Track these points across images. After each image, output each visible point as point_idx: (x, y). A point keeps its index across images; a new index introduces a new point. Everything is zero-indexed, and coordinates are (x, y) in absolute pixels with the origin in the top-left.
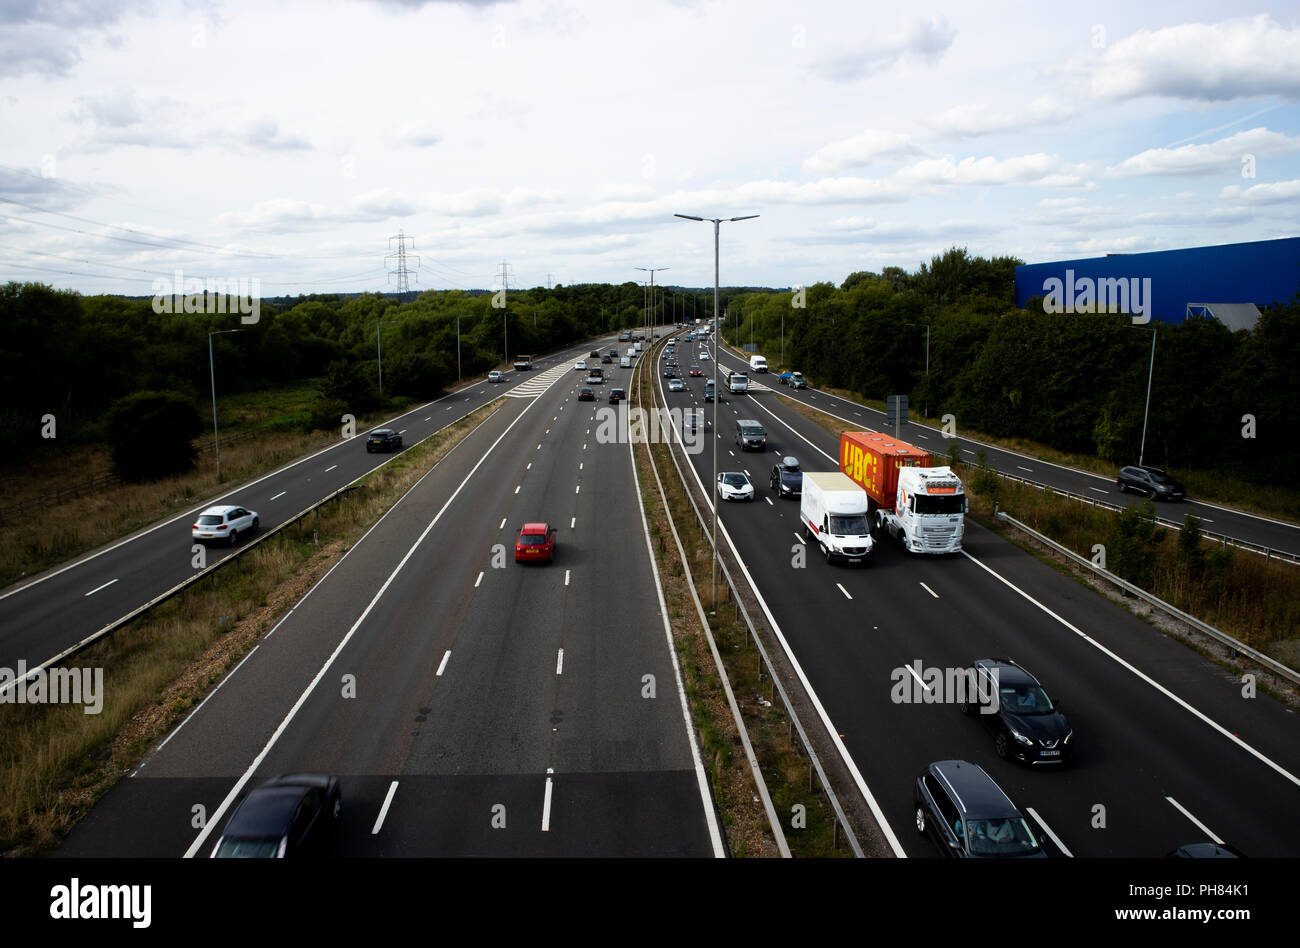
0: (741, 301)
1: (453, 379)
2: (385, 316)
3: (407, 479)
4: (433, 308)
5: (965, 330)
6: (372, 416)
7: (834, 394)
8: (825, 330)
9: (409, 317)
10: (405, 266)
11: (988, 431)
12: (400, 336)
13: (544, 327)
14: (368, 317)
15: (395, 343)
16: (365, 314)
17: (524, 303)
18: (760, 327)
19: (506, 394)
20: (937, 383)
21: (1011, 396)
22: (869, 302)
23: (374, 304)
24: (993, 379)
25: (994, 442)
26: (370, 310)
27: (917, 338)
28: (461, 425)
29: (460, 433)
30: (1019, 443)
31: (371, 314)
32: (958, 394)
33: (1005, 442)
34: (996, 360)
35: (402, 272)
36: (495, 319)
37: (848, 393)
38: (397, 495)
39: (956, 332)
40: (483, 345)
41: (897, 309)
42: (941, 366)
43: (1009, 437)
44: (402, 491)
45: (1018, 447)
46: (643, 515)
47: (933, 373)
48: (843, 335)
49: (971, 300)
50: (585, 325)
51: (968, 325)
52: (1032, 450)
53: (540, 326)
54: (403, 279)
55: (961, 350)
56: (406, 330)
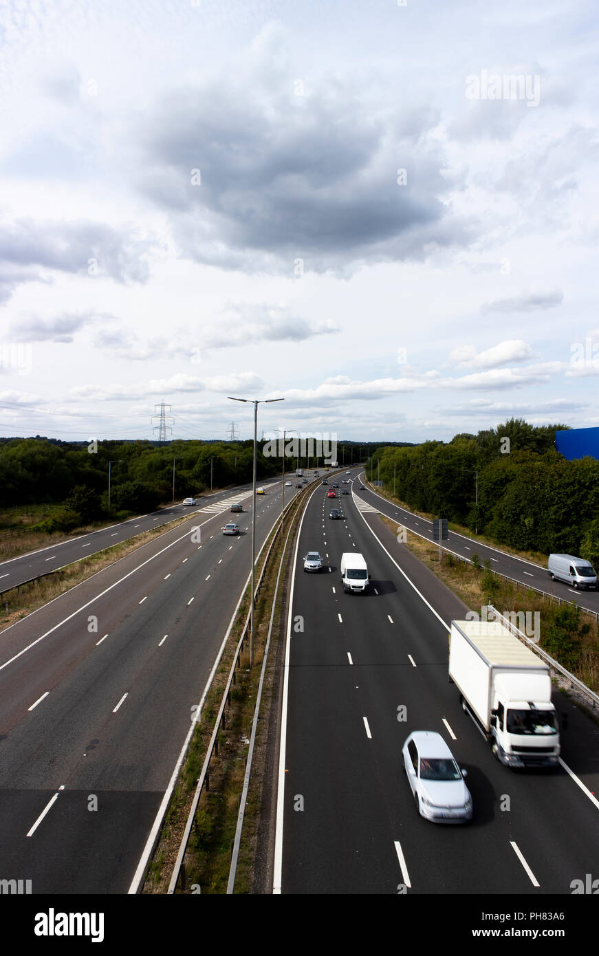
0: (382, 452)
1: (168, 499)
2: (141, 457)
3: (97, 567)
4: (173, 452)
5: (501, 475)
6: (99, 523)
7: (421, 516)
8: (418, 473)
9: (154, 457)
10: (164, 424)
11: (513, 547)
12: (146, 470)
13: (242, 466)
14: (132, 457)
15: (143, 474)
16: (130, 454)
17: (235, 450)
18: (388, 469)
19: (199, 511)
20: (484, 510)
21: (526, 521)
22: (445, 455)
23: (136, 448)
24: (515, 510)
25: (516, 553)
26: (134, 452)
27: (470, 480)
28: (155, 531)
29: (152, 536)
30: (532, 555)
31: (134, 455)
32: (496, 518)
33: (524, 553)
34: (517, 496)
35: (162, 427)
36: (207, 460)
37: (430, 515)
38: (82, 578)
39: (494, 476)
40: (196, 477)
41: (460, 460)
42: (486, 499)
43: (526, 550)
44: (88, 576)
45: (531, 558)
46: (241, 597)
47: (480, 504)
48: (427, 476)
49: (520, 454)
50: (273, 466)
51: (504, 471)
52: (540, 560)
53: (238, 466)
54: (163, 432)
55: (499, 489)
56: (150, 466)
